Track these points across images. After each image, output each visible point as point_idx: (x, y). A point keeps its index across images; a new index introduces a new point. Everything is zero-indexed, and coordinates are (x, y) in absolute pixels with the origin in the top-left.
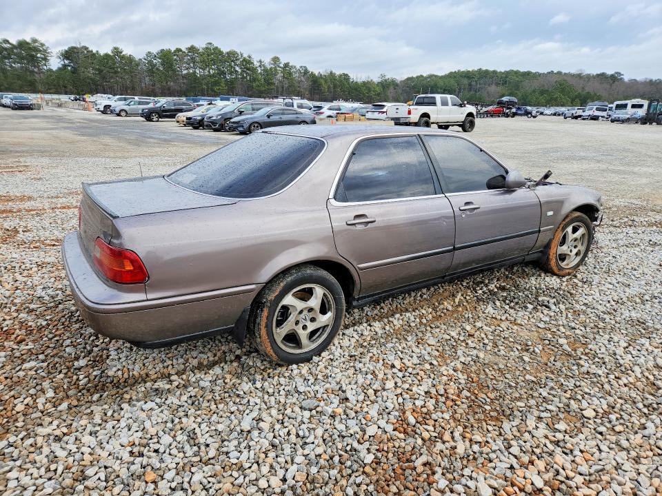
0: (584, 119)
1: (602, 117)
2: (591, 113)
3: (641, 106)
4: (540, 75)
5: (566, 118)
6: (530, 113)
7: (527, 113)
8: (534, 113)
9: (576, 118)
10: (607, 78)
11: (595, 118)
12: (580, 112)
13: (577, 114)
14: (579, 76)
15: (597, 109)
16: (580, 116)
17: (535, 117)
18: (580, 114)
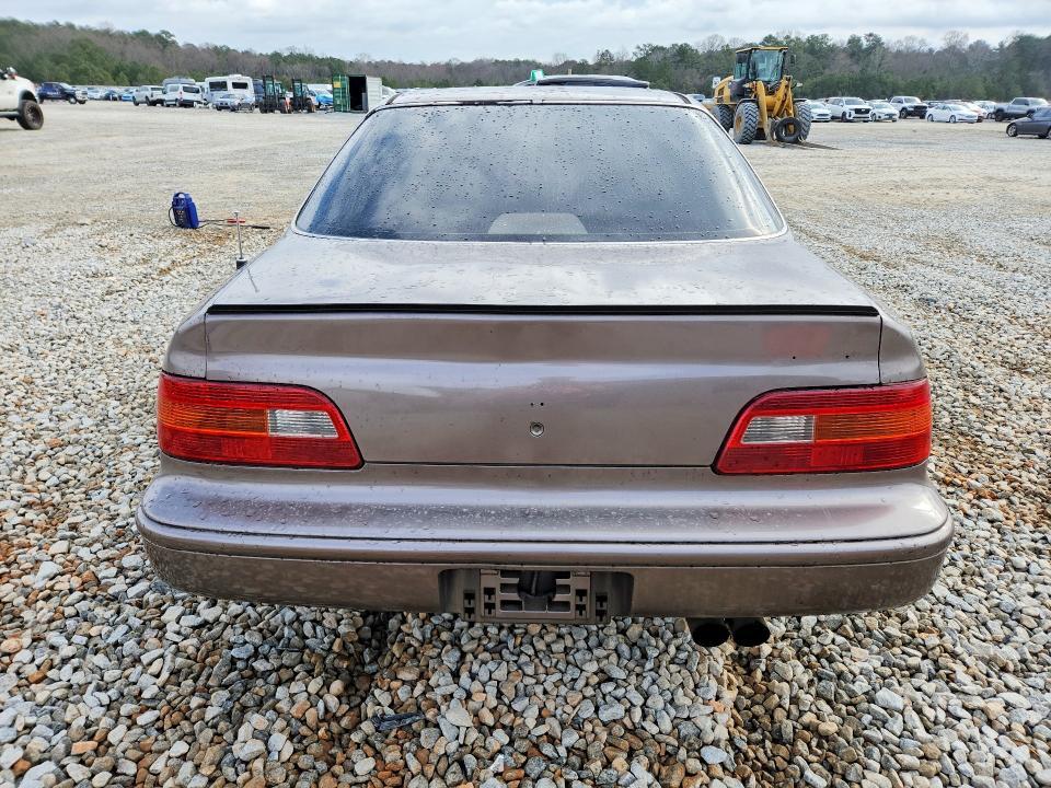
0: (168, 106)
1: (199, 102)
2: (175, 95)
3: (244, 86)
4: (36, 27)
5: (137, 104)
6: (73, 95)
7: (67, 96)
8: (79, 95)
9: (153, 103)
10: (152, 39)
11: (187, 104)
12: (158, 95)
13: (155, 98)
14: (106, 34)
15: (185, 89)
16: (161, 102)
17: (82, 102)
18: (159, 97)
